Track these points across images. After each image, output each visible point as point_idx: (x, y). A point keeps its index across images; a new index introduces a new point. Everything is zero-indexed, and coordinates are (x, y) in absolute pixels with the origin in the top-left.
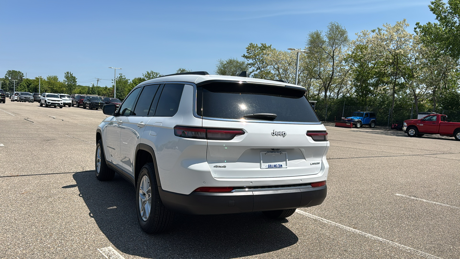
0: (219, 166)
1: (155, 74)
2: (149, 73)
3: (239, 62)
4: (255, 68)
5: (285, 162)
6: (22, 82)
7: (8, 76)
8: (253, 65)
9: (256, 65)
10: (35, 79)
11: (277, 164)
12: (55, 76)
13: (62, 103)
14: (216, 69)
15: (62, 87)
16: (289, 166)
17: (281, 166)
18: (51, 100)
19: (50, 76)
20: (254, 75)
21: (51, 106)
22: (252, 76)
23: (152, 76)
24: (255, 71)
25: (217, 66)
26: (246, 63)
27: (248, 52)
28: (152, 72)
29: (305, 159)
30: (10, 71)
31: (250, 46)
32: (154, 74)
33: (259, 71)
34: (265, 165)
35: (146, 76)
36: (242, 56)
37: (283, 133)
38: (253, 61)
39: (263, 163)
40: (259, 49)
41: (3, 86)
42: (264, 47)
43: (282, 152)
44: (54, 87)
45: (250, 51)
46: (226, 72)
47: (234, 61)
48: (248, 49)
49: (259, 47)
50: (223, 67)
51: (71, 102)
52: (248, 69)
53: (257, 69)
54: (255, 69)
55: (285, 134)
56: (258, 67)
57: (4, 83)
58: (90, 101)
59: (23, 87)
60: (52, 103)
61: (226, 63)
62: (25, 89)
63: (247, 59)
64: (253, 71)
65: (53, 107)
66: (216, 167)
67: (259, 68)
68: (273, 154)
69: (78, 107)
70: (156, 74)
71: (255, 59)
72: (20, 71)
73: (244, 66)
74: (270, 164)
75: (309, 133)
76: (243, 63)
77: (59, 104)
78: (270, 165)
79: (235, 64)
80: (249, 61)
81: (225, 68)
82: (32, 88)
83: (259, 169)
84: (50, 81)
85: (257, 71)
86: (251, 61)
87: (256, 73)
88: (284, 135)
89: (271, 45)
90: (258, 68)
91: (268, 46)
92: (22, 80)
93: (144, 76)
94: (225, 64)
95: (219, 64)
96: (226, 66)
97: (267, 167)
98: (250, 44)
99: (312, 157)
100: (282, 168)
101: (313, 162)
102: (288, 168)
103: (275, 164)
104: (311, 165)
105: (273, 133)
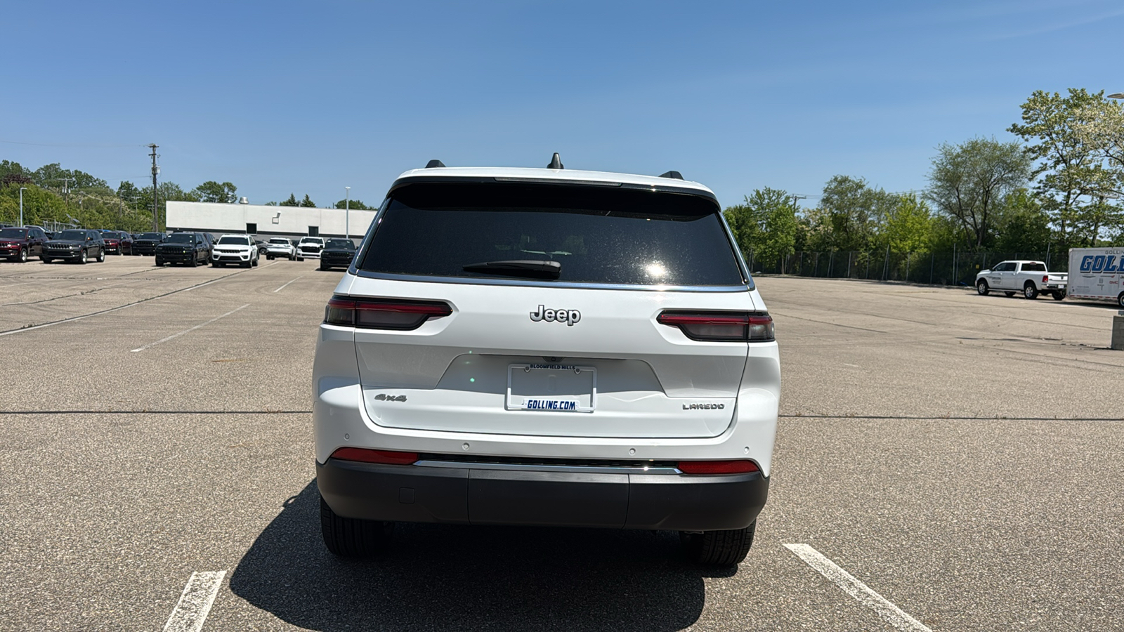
0: (389, 396)
1: (774, 195)
2: (761, 193)
3: (1000, 145)
4: (1049, 159)
5: (589, 395)
8: (1043, 150)
9: (1052, 152)
11: (559, 399)
14: (931, 171)
16: (601, 409)
17: (573, 405)
20: (1046, 180)
22: (1039, 183)
23: (766, 201)
24: (1051, 167)
25: (935, 162)
26: (1022, 148)
27: (1025, 116)
28: (768, 191)
29: (664, 393)
31: (1034, 101)
32: (771, 195)
33: (1061, 166)
34: (518, 402)
35: (751, 201)
36: (1008, 130)
37: (571, 313)
38: (1044, 140)
39: (512, 394)
40: (1064, 106)
42: (1079, 99)
43: (579, 367)
45: (1035, 114)
46: (960, 177)
47: (985, 145)
48: (1027, 109)
49: (1062, 99)
50: (950, 163)
52: (1028, 165)
53: (1057, 163)
54: (1050, 163)
55: (574, 316)
56: (1058, 155)
61: (959, 150)
63: (1023, 137)
64: (1044, 168)
66: (381, 397)
67: (1062, 159)
68: (551, 373)
70: (778, 195)
71: (1048, 135)
73: (1017, 155)
74: (534, 398)
75: (669, 317)
76: (1013, 148)
78: (536, 401)
79: (987, 152)
80: (1031, 140)
81: (957, 165)
83: (502, 410)
85: (1055, 167)
86: (1035, 141)
87: (1052, 172)
88: (571, 318)
89: (1102, 93)
90: (1058, 158)
91: (1093, 95)
93: (749, 200)
94: (958, 156)
95: (937, 155)
96: (959, 159)
97: (526, 407)
98: (1034, 95)
99: (690, 387)
100: (576, 412)
101: (698, 401)
102: (596, 414)
103: (552, 398)
104: (688, 409)
105: (537, 314)
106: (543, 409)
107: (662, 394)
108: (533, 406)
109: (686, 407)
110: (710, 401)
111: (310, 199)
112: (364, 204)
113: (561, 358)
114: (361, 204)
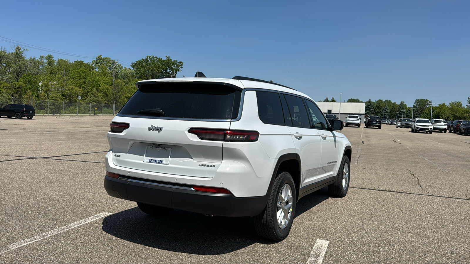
0: (117, 155)
6: (425, 110)
7: (416, 105)
10: (438, 106)
11: (158, 159)
12: (458, 102)
13: (431, 129)
15: (464, 113)
16: (171, 163)
17: (162, 161)
18: (419, 125)
19: (453, 102)
21: (420, 132)
30: (418, 99)
34: (147, 159)
39: (145, 156)
41: (408, 115)
43: (166, 148)
44: (456, 114)
51: (446, 127)
57: (409, 111)
58: (465, 126)
59: (426, 114)
60: (421, 129)
62: (428, 116)
65: (425, 132)
66: (115, 155)
69: (455, 133)
72: (428, 100)
74: (151, 158)
75: (193, 130)
77: (428, 129)
78: (151, 159)
82: (434, 115)
83: (142, 162)
84: (453, 107)
92: (425, 108)
99: (202, 158)
100: (163, 164)
101: (204, 163)
102: (169, 165)
103: (156, 159)
104: (200, 166)
105: (150, 128)
106: (153, 162)
107: (192, 160)
108: (150, 161)
109: (200, 165)
110: (210, 164)
111: (334, 99)
112: (360, 100)
113: (161, 145)
114: (358, 100)
